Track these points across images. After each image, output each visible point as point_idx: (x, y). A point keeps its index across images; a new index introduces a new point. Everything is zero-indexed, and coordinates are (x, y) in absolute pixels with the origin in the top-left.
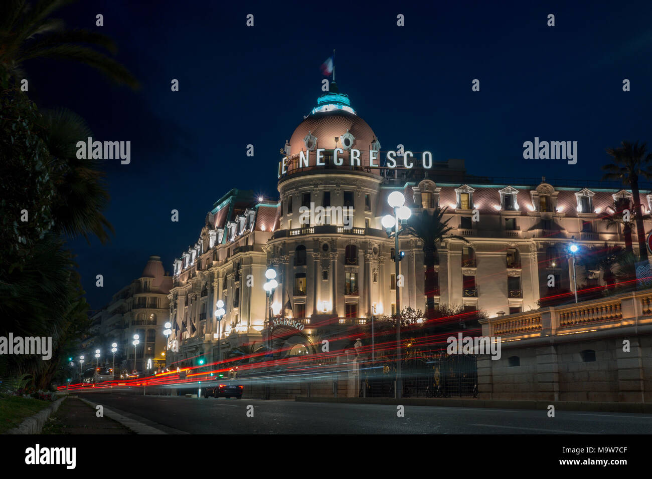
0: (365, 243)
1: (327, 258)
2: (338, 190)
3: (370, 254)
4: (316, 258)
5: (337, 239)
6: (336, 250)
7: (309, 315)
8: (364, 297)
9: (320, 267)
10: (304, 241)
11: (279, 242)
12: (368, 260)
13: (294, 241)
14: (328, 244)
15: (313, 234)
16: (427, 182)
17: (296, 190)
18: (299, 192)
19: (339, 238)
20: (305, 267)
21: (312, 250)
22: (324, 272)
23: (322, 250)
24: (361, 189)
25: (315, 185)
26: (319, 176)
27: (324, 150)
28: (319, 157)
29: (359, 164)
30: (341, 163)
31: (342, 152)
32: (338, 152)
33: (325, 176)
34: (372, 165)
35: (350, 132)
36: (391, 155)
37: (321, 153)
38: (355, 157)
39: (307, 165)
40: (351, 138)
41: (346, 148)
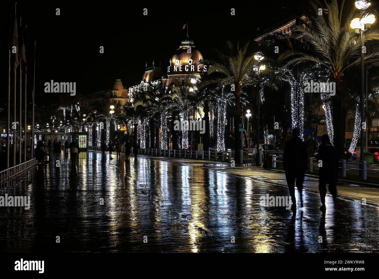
25: (179, 78)
26: (180, 75)
27: (182, 66)
28: (180, 68)
29: (194, 71)
30: (188, 70)
31: (188, 66)
32: (187, 66)
33: (182, 75)
34: (198, 71)
35: (191, 58)
36: (205, 67)
37: (181, 67)
38: (192, 68)
39: (176, 71)
40: (192, 60)
41: (190, 64)
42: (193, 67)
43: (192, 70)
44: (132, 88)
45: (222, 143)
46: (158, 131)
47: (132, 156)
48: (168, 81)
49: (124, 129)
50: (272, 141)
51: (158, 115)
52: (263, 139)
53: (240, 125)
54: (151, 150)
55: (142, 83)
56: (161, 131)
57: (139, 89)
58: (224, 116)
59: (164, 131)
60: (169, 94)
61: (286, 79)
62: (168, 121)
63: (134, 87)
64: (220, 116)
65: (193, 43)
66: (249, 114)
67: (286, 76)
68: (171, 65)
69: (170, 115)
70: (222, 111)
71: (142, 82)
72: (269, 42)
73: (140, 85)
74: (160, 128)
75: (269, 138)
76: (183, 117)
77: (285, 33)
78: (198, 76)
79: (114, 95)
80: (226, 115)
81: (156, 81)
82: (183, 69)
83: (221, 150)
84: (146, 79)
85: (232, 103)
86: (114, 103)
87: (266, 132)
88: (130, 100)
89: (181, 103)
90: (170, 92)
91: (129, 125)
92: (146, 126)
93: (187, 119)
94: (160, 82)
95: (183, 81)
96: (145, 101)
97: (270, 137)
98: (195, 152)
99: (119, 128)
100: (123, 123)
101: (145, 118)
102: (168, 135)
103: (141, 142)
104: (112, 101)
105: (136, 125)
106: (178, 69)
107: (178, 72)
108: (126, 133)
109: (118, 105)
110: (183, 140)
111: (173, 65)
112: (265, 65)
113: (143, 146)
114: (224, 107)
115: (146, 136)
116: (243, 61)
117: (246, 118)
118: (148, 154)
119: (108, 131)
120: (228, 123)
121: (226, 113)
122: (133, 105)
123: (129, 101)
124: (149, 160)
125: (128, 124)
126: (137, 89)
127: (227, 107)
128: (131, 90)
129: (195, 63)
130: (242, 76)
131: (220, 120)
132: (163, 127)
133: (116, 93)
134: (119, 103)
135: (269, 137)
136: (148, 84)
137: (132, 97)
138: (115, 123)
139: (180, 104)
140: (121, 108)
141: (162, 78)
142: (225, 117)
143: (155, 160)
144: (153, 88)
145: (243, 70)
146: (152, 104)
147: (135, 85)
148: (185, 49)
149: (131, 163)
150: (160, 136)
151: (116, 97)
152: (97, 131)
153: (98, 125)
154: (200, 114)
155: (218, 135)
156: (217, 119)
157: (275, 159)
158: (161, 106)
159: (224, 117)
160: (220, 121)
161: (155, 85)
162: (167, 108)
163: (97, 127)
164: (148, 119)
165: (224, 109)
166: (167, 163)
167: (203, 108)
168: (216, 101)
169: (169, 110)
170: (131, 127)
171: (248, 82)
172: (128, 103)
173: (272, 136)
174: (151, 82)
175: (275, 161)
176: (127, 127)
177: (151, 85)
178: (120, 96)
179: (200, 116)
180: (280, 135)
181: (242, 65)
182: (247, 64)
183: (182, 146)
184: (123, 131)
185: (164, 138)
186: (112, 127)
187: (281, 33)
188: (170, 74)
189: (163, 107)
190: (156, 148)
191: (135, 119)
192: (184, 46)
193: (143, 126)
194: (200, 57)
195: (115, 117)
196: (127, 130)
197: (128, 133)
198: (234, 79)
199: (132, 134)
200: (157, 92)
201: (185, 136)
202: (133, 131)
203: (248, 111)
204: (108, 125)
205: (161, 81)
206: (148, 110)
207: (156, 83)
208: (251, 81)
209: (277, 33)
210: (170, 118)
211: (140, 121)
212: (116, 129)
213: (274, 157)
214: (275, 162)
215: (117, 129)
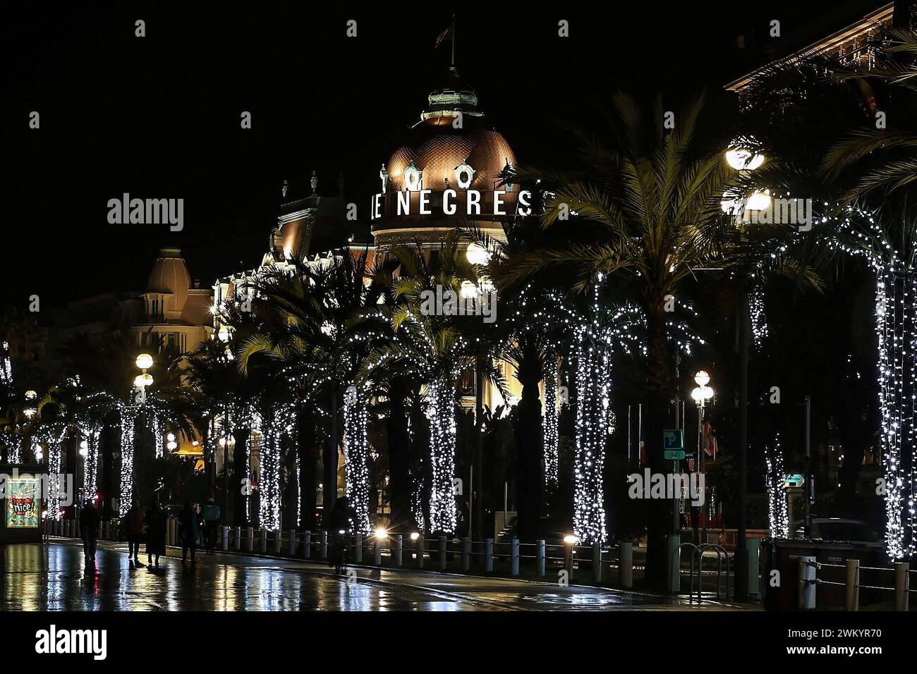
25: (419, 242)
26: (423, 229)
27: (429, 192)
28: (423, 202)
29: (478, 212)
30: (453, 212)
31: (454, 195)
32: (450, 195)
33: (431, 229)
34: (496, 212)
35: (467, 162)
36: (525, 197)
37: (426, 196)
38: (473, 203)
39: (407, 212)
40: (470, 171)
41: (462, 185)
42: (474, 197)
43: (469, 212)
44: (228, 281)
45: (596, 509)
46: (331, 458)
47: (227, 563)
48: (373, 254)
49: (193, 449)
50: (799, 498)
51: (332, 395)
52: (764, 490)
53: (669, 435)
54: (302, 538)
55: (267, 264)
56: (344, 459)
57: (255, 287)
58: (604, 396)
59: (356, 461)
60: (379, 308)
61: (854, 247)
62: (373, 418)
63: (232, 277)
64: (586, 397)
65: (474, 100)
66: (702, 392)
67: (856, 235)
68: (384, 190)
69: (382, 393)
70: (594, 376)
71: (268, 258)
72: (788, 94)
73: (260, 269)
74: (342, 445)
75: (787, 488)
76: (434, 402)
77: (850, 58)
78: (498, 234)
79: (151, 312)
80: (611, 395)
81: (325, 256)
82: (435, 204)
83: (590, 538)
84: (282, 247)
85: (632, 345)
86: (152, 346)
87: (773, 462)
88: (217, 332)
89: (426, 343)
90: (381, 300)
91: (213, 435)
92: (284, 436)
93: (452, 409)
94: (340, 257)
95: (434, 254)
96: (280, 335)
97: (791, 484)
98: (485, 547)
99: (172, 446)
100: (187, 427)
101: (279, 408)
102: (374, 479)
103: (264, 503)
104: (145, 335)
105: (242, 435)
106: (415, 205)
107: (414, 218)
108: (200, 465)
109: (167, 354)
110: (434, 495)
111: (393, 188)
112: (767, 191)
113: (271, 519)
114: (601, 363)
115: (281, 482)
116: (681, 175)
117: (692, 406)
118: (293, 552)
119: (127, 461)
120: (620, 425)
121: (609, 385)
122: (228, 352)
123: (213, 337)
124: (297, 577)
125: (210, 432)
126: (246, 285)
127: (612, 359)
128: (222, 290)
129: (485, 179)
130: (678, 236)
131: (584, 412)
132: (352, 444)
133: (160, 302)
134: (173, 345)
135: (787, 485)
136: (293, 267)
137: (227, 318)
138: (156, 427)
139: (422, 352)
140: (183, 364)
141: (349, 244)
142: (606, 403)
143: (321, 576)
144: (312, 282)
145: (682, 211)
146: (309, 350)
147: (236, 270)
148: (442, 126)
149: (222, 592)
150: (339, 477)
151: (159, 318)
152: (81, 459)
153: (87, 433)
154: (501, 390)
155: (580, 476)
156: (575, 408)
157: (811, 574)
158: (345, 359)
159: (600, 402)
160: (585, 419)
161: (320, 271)
162: (371, 366)
163: (84, 444)
164: (292, 410)
165: (601, 371)
166: (368, 592)
167: (517, 365)
168: (569, 337)
169: (377, 375)
170: (222, 442)
171: (703, 259)
172: (209, 342)
173: (797, 479)
174: (305, 260)
175: (812, 582)
176: (205, 442)
177: (303, 270)
178: (178, 314)
179: (504, 397)
180: (833, 475)
181: (675, 192)
182: (694, 185)
183: (432, 518)
184: (191, 460)
185: (355, 485)
186: (144, 443)
187: (832, 61)
188: (379, 224)
189: (353, 360)
190: (324, 527)
191: (238, 412)
192: (438, 113)
193: (272, 439)
194: (505, 158)
195: (156, 403)
196: (207, 456)
197: (210, 467)
198: (642, 244)
199: (224, 471)
200: (329, 303)
201: (444, 481)
202: (231, 458)
203: (702, 377)
204: (128, 435)
205: (346, 254)
206: (290, 374)
207: (326, 263)
208: (715, 254)
209: (818, 60)
210: (380, 407)
211: (258, 420)
212: (159, 452)
213: (808, 564)
214: (813, 587)
215: (165, 450)
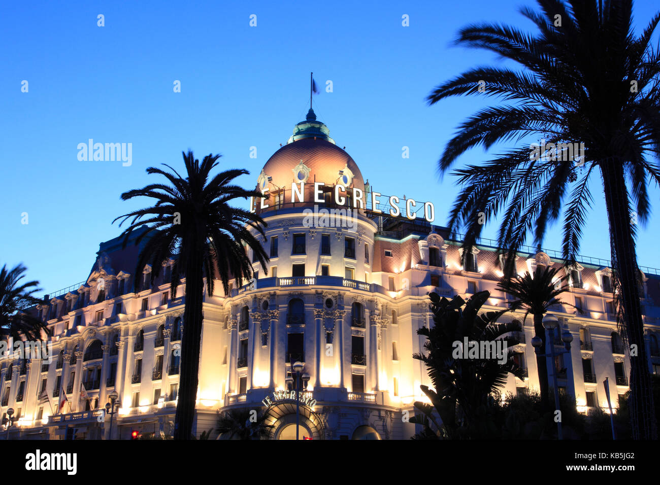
0: (371, 301)
1: (331, 317)
2: (339, 234)
3: (377, 316)
4: (319, 316)
5: (344, 294)
6: (344, 307)
7: (311, 386)
8: (371, 368)
9: (323, 328)
10: (301, 294)
11: (266, 292)
12: (375, 323)
13: (287, 292)
14: (333, 299)
15: (312, 285)
16: (435, 237)
17: (284, 230)
18: (289, 233)
19: (348, 293)
20: (303, 326)
21: (313, 305)
22: (328, 333)
23: (325, 306)
24: (361, 236)
27: (323, 184)
28: (317, 193)
29: (362, 207)
30: (343, 203)
31: (343, 189)
32: (339, 189)
34: (375, 210)
37: (320, 188)
38: (358, 198)
39: (302, 201)
40: (350, 175)
41: (345, 185)
43: (355, 206)
106: (309, 195)
